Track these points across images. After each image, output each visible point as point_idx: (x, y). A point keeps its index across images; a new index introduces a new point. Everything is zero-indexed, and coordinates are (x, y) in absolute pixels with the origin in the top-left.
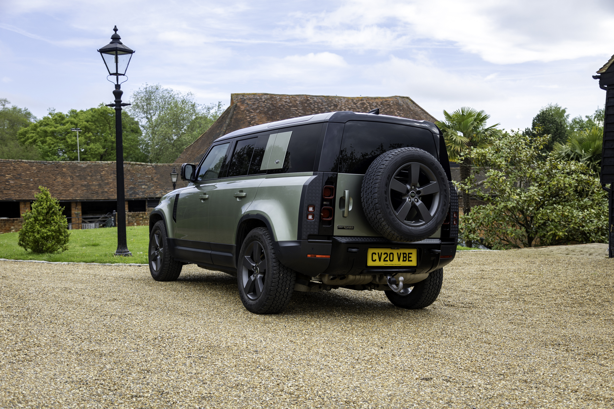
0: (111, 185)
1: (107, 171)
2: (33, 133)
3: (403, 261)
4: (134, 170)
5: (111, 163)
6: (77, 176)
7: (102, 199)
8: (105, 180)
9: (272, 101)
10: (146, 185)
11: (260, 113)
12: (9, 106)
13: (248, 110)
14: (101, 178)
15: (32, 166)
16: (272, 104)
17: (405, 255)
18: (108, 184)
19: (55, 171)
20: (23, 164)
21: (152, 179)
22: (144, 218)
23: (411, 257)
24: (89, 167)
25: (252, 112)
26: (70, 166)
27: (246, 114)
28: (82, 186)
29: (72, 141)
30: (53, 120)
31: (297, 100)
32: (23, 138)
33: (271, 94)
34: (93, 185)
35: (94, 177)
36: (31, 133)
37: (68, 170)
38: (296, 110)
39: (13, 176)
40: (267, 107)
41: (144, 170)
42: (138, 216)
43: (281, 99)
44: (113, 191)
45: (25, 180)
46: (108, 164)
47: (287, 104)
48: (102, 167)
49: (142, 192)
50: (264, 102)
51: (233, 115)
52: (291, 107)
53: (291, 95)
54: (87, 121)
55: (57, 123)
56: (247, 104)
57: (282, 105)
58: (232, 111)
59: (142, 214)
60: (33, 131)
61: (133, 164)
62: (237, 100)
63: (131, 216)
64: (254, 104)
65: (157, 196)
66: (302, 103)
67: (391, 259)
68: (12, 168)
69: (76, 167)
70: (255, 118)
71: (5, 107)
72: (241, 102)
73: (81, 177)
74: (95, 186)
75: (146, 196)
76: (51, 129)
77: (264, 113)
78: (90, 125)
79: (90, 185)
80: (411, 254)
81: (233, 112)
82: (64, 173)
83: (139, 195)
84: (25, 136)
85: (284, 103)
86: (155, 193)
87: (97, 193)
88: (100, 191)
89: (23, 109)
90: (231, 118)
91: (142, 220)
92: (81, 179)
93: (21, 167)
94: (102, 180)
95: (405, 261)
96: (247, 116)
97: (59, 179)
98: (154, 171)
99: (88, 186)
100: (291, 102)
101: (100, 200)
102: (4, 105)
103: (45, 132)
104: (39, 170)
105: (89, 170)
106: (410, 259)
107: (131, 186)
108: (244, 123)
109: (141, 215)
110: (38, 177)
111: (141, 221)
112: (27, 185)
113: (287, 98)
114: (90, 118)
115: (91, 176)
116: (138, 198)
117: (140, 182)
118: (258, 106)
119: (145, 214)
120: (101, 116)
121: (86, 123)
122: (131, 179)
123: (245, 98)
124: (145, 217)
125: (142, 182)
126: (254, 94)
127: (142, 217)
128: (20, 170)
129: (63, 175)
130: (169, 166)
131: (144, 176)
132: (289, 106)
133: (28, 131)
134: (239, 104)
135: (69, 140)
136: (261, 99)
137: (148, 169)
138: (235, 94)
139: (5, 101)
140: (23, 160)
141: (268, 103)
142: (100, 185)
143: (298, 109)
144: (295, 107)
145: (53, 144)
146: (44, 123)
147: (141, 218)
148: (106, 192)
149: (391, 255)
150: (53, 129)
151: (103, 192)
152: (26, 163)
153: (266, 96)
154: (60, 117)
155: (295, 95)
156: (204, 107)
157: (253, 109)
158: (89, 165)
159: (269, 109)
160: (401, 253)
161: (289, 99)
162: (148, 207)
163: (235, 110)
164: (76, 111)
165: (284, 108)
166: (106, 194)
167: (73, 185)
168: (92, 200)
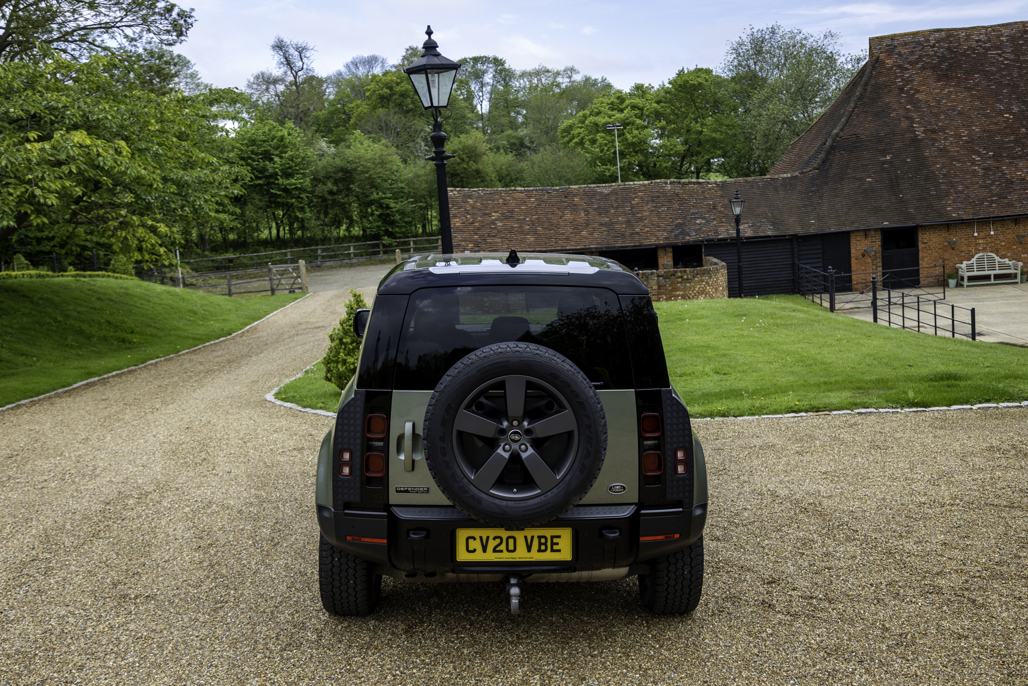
0: (646, 221)
1: (642, 198)
2: (581, 128)
3: (540, 550)
4: (685, 194)
5: (649, 184)
6: (595, 209)
7: (630, 246)
8: (638, 213)
9: (951, 42)
10: (703, 218)
11: (923, 68)
12: (578, 78)
13: (900, 67)
14: (631, 210)
15: (530, 197)
16: (949, 49)
17: (543, 540)
18: (641, 219)
19: (563, 202)
20: (517, 195)
21: (714, 208)
22: (683, 280)
23: (557, 544)
24: (613, 192)
25: (907, 69)
26: (585, 193)
27: (895, 73)
28: (601, 224)
29: (633, 137)
30: (608, 104)
31: (1002, 35)
32: (567, 136)
33: (948, 30)
34: (617, 223)
35: (621, 210)
36: (578, 127)
37: (581, 199)
38: (999, 55)
39: (502, 214)
40: (938, 57)
41: (703, 192)
42: (674, 275)
43: (968, 37)
44: (648, 231)
45: (518, 220)
46: (644, 185)
47: (980, 46)
48: (635, 191)
49: (696, 231)
50: (934, 46)
51: (870, 78)
52: (989, 49)
53: (991, 27)
54: (658, 102)
55: (613, 110)
56: (900, 54)
57: (970, 48)
58: (868, 71)
59: (681, 272)
60: (580, 125)
61: (684, 184)
62: (880, 49)
63: (662, 276)
64: (912, 53)
65: (720, 237)
66: (1012, 39)
67: (511, 547)
68: (501, 201)
69: (594, 194)
70: (912, 80)
71: (572, 79)
72: (887, 51)
73: (601, 211)
74: (621, 224)
75: (702, 237)
76: (603, 121)
77: (932, 68)
78: (662, 107)
79: (613, 223)
80: (559, 537)
81: (871, 73)
82: (576, 205)
83: (689, 236)
84: (570, 133)
85: (974, 44)
86: (716, 232)
87: (623, 236)
88: (629, 231)
89: (600, 80)
90: (866, 84)
91: (681, 283)
92: (600, 214)
93: (515, 199)
94: (633, 214)
95: (545, 550)
96: (897, 77)
97: (568, 216)
98: (719, 193)
99: (609, 225)
100: (989, 40)
101: (627, 247)
102: (570, 77)
103: (596, 124)
104: (540, 202)
105: (613, 198)
106: (555, 547)
107: (679, 221)
108: (890, 91)
109: (679, 274)
110: (537, 214)
111: (679, 285)
112: (520, 227)
113: (981, 34)
114: (664, 97)
115: (617, 208)
116: (689, 242)
117: (694, 214)
118: (921, 56)
119: (685, 272)
120: (679, 91)
121: (655, 105)
122: (680, 209)
123: (895, 43)
124: (685, 277)
125: (697, 213)
126: (915, 34)
127: (681, 277)
128: (512, 203)
129: (574, 208)
130: (746, 181)
131: (702, 203)
132: (984, 48)
133: (574, 124)
134: (882, 56)
135: (629, 136)
136: (928, 41)
137: (710, 189)
138: (877, 38)
139: (572, 70)
140: (517, 188)
141: (939, 48)
142: (628, 222)
143: (1003, 53)
144: (997, 48)
145: (606, 144)
146: (596, 110)
147: (680, 280)
148: (638, 233)
149: (511, 541)
150: (607, 119)
151: (633, 233)
152: (521, 192)
153: (937, 35)
154: (618, 98)
155: (999, 25)
156: (849, 59)
157: (910, 63)
158: (614, 190)
159: (943, 59)
160: (533, 537)
161: (986, 34)
162: (705, 256)
163: (874, 68)
164: (642, 86)
165: (974, 53)
166: (637, 237)
167: (588, 225)
168: (615, 247)
